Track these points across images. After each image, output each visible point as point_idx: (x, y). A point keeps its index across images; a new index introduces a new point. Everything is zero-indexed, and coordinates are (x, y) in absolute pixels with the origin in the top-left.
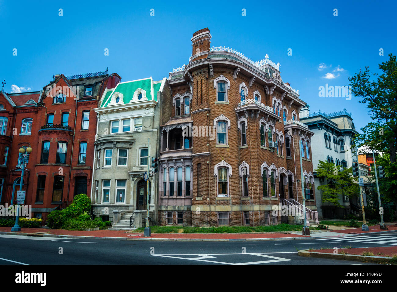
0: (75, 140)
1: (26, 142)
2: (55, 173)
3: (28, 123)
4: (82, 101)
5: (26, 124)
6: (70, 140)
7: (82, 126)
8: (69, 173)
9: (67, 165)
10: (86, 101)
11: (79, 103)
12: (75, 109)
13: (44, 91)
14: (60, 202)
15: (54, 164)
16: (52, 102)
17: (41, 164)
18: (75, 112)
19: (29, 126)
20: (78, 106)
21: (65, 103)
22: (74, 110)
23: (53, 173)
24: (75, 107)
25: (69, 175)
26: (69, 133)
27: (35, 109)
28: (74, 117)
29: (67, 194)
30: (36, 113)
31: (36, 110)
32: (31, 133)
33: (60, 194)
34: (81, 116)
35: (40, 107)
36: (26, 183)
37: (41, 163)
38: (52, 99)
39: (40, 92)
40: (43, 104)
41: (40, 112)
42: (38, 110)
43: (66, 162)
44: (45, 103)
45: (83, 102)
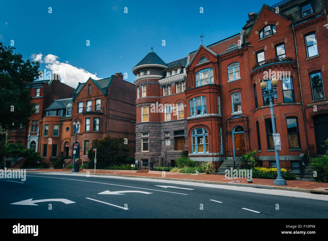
0: (300, 72)
1: (237, 88)
2: (286, 114)
3: (235, 68)
4: (300, 24)
5: (232, 70)
6: (294, 73)
7: (306, 53)
8: (302, 113)
9: (299, 103)
10: (306, 21)
11: (296, 27)
12: (292, 36)
13: (244, 32)
14: (297, 148)
15: (283, 104)
16: (259, 39)
17: (266, 106)
18: (293, 40)
19: (236, 70)
20: (295, 32)
21: (276, 34)
22: (291, 38)
23: (283, 115)
24: (292, 34)
25: (302, 114)
26: (292, 65)
27: (239, 51)
28: (293, 45)
29: (305, 138)
30: (242, 55)
31: (240, 53)
32: (240, 77)
33: (296, 139)
34: (304, 41)
35: (245, 48)
36: (247, 130)
37: (264, 105)
38: (258, 35)
39: (240, 34)
40: (248, 44)
41: (246, 53)
42: (243, 52)
43: (296, 99)
44: (250, 41)
45: (302, 25)
